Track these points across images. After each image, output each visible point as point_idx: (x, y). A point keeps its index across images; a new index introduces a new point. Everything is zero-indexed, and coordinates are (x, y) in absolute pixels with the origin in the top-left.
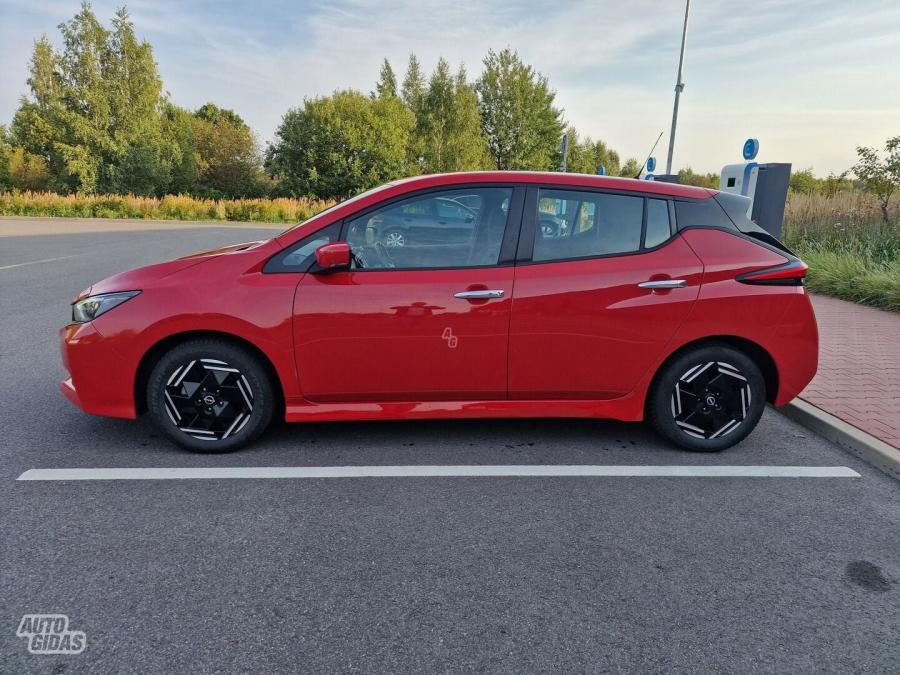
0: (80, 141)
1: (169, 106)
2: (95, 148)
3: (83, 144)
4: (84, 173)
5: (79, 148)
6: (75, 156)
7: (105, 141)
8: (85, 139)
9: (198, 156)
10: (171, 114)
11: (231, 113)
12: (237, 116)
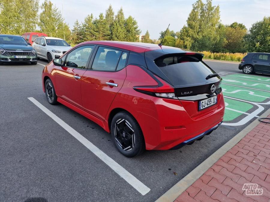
0: (189, 36)
1: (221, 24)
2: (193, 38)
3: (190, 37)
4: (188, 45)
5: (189, 38)
6: (187, 40)
7: (195, 36)
8: (191, 35)
9: (225, 39)
10: (220, 27)
11: (242, 24)
12: (244, 25)
